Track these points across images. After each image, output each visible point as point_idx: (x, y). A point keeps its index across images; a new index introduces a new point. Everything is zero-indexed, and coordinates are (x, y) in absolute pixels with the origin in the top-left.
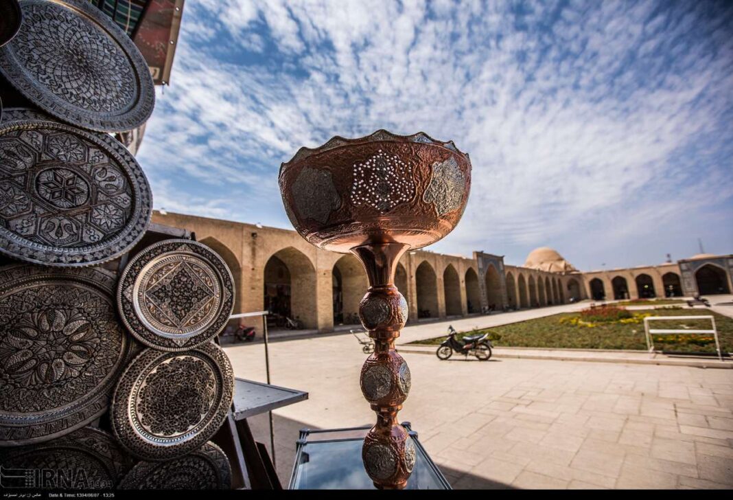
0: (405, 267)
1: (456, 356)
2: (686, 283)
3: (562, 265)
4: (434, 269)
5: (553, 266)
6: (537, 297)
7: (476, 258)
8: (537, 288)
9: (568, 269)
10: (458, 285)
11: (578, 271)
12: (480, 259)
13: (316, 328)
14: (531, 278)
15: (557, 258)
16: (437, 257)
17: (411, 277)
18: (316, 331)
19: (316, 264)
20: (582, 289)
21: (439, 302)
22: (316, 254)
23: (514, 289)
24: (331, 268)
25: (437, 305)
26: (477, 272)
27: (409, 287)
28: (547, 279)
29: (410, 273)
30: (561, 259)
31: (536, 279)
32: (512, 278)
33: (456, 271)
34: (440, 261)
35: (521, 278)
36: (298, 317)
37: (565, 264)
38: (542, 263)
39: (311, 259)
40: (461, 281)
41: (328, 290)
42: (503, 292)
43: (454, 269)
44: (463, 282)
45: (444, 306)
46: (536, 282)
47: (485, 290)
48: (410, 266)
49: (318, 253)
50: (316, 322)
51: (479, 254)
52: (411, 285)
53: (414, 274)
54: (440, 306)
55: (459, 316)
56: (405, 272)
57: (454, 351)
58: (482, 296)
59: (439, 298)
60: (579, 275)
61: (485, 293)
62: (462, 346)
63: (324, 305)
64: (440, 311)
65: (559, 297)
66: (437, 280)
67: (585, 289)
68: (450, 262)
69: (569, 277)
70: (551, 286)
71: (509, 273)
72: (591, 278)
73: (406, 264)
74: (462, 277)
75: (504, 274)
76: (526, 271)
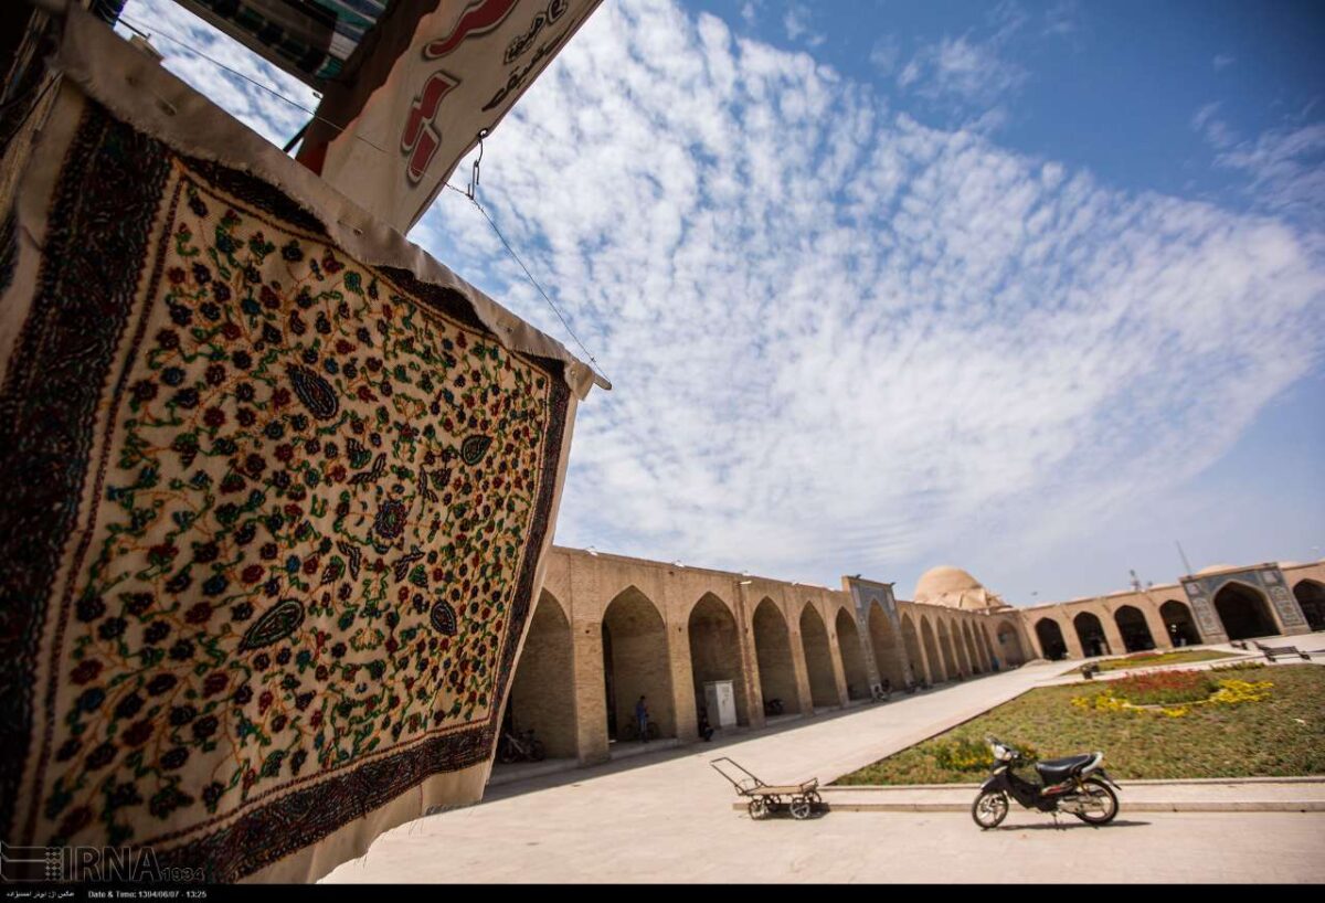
0: (733, 612)
1: (1018, 814)
2: (1202, 618)
3: (981, 597)
4: (784, 615)
5: (965, 600)
6: (956, 659)
7: (849, 589)
8: (952, 643)
9: (993, 604)
10: (826, 644)
11: (1009, 607)
12: (855, 590)
13: (573, 755)
14: (940, 623)
15: (971, 584)
16: (786, 588)
17: (746, 631)
18: (573, 763)
19: (571, 611)
20: (1023, 640)
21: (799, 680)
22: (570, 590)
23: (917, 648)
24: (599, 618)
25: (795, 688)
26: (854, 616)
27: (743, 653)
28: (964, 623)
29: (744, 624)
30: (977, 587)
31: (948, 624)
32: (911, 625)
33: (819, 616)
34: (792, 596)
35: (925, 624)
36: (531, 732)
37: (986, 595)
38: (945, 595)
39: (561, 600)
40: (830, 636)
41: (596, 668)
42: (901, 653)
43: (816, 612)
44: (833, 637)
45: (808, 687)
46: (950, 632)
47: (871, 651)
48: (742, 608)
49: (574, 587)
50: (574, 740)
51: (854, 581)
52: (747, 648)
53: (749, 625)
54: (800, 689)
55: (835, 708)
56: (733, 621)
57: (1012, 802)
58: (867, 663)
59: (797, 672)
60: (1015, 614)
61: (872, 657)
62: (1037, 789)
63: (588, 699)
64: (801, 701)
65: (988, 657)
66: (791, 636)
67: (1029, 640)
68: (808, 599)
69: (998, 620)
70: (973, 637)
71: (905, 615)
72: (1036, 617)
73: (735, 606)
74: (831, 627)
75: (898, 617)
76: (931, 611)
